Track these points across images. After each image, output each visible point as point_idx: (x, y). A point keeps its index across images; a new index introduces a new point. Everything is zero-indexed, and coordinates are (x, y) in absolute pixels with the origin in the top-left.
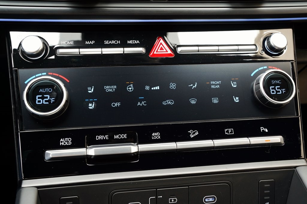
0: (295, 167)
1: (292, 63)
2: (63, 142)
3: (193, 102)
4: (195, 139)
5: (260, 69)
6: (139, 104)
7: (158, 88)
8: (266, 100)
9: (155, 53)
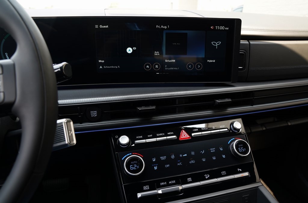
0: (258, 187)
1: (245, 135)
2: (145, 188)
3: (204, 160)
4: (208, 179)
5: (232, 140)
6: (178, 164)
7: (186, 155)
8: (238, 155)
9: (182, 138)
